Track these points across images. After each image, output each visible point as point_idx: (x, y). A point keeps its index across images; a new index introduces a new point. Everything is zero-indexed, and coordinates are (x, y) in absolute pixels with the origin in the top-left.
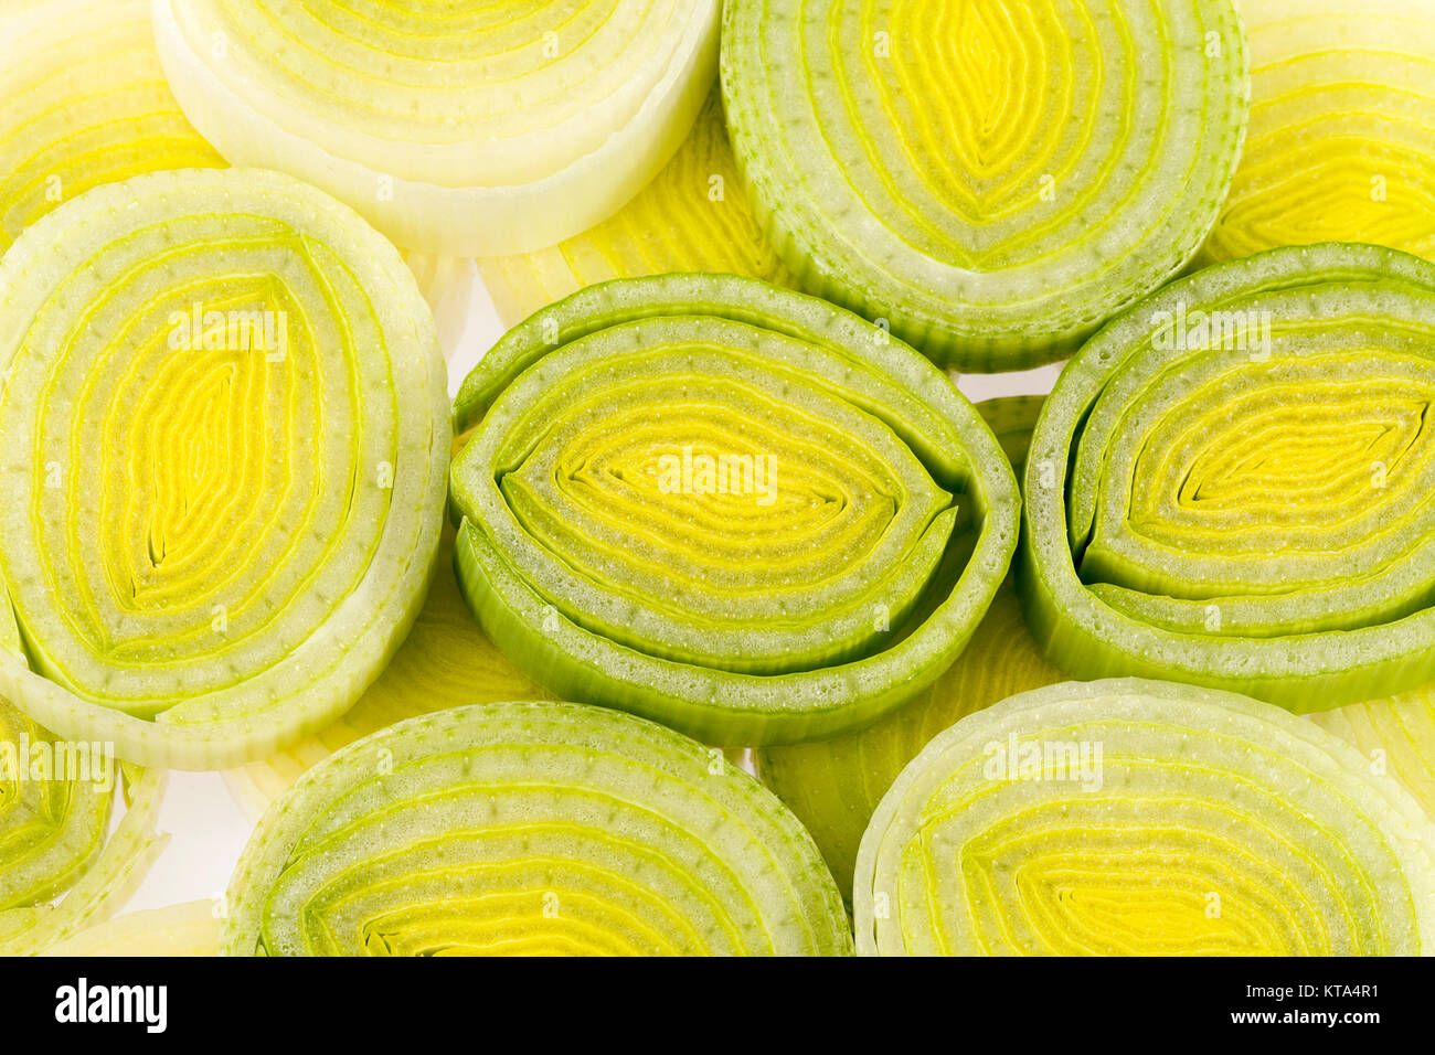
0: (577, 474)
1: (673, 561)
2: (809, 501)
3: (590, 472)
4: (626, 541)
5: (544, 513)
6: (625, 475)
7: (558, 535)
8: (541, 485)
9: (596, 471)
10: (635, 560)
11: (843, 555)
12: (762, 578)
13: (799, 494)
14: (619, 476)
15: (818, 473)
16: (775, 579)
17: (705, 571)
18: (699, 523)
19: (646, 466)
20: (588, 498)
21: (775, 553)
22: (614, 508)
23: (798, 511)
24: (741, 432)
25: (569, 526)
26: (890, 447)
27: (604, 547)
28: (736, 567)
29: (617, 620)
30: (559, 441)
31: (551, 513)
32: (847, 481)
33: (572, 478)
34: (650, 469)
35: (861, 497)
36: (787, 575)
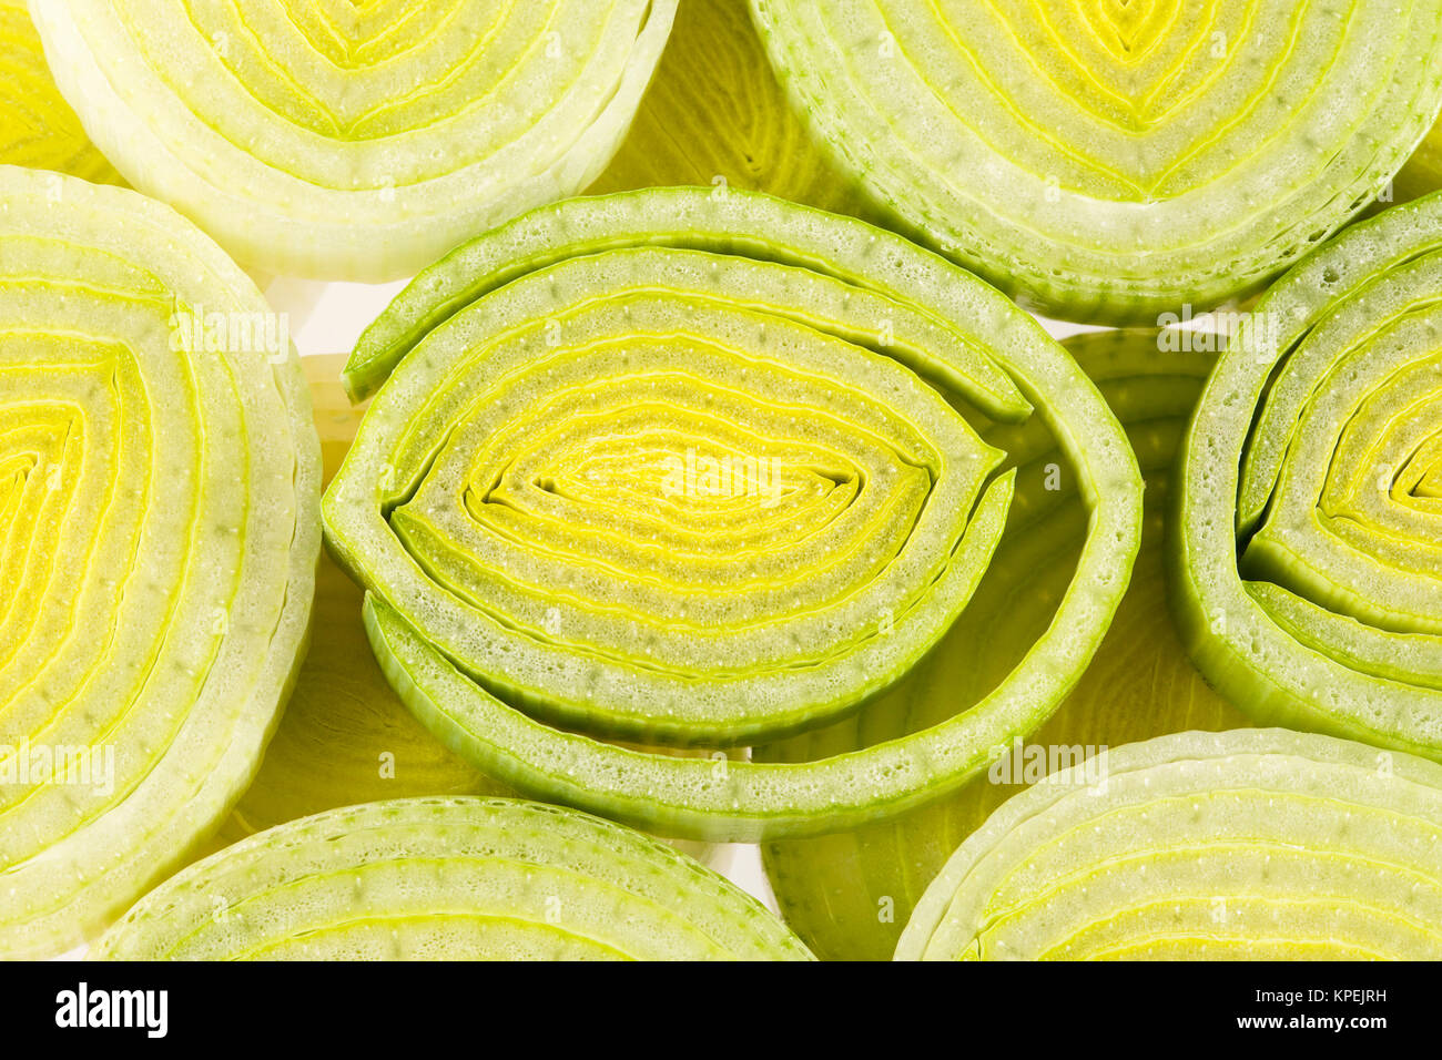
0: (493, 495)
1: (639, 597)
2: (813, 485)
3: (510, 489)
4: (571, 578)
5: (455, 554)
6: (558, 486)
7: (478, 583)
8: (446, 517)
9: (518, 487)
10: (588, 603)
11: (868, 556)
12: (762, 604)
13: (798, 478)
14: (550, 488)
15: (820, 446)
16: (780, 602)
17: (684, 605)
18: (667, 539)
19: (586, 469)
20: (511, 526)
21: (775, 567)
22: (549, 534)
23: (800, 503)
24: (709, 403)
25: (492, 569)
26: (914, 397)
27: (543, 591)
28: (723, 593)
29: (573, 691)
30: (463, 451)
31: (466, 554)
32: (861, 452)
33: (486, 500)
34: (591, 472)
35: (883, 472)
36: (796, 594)
